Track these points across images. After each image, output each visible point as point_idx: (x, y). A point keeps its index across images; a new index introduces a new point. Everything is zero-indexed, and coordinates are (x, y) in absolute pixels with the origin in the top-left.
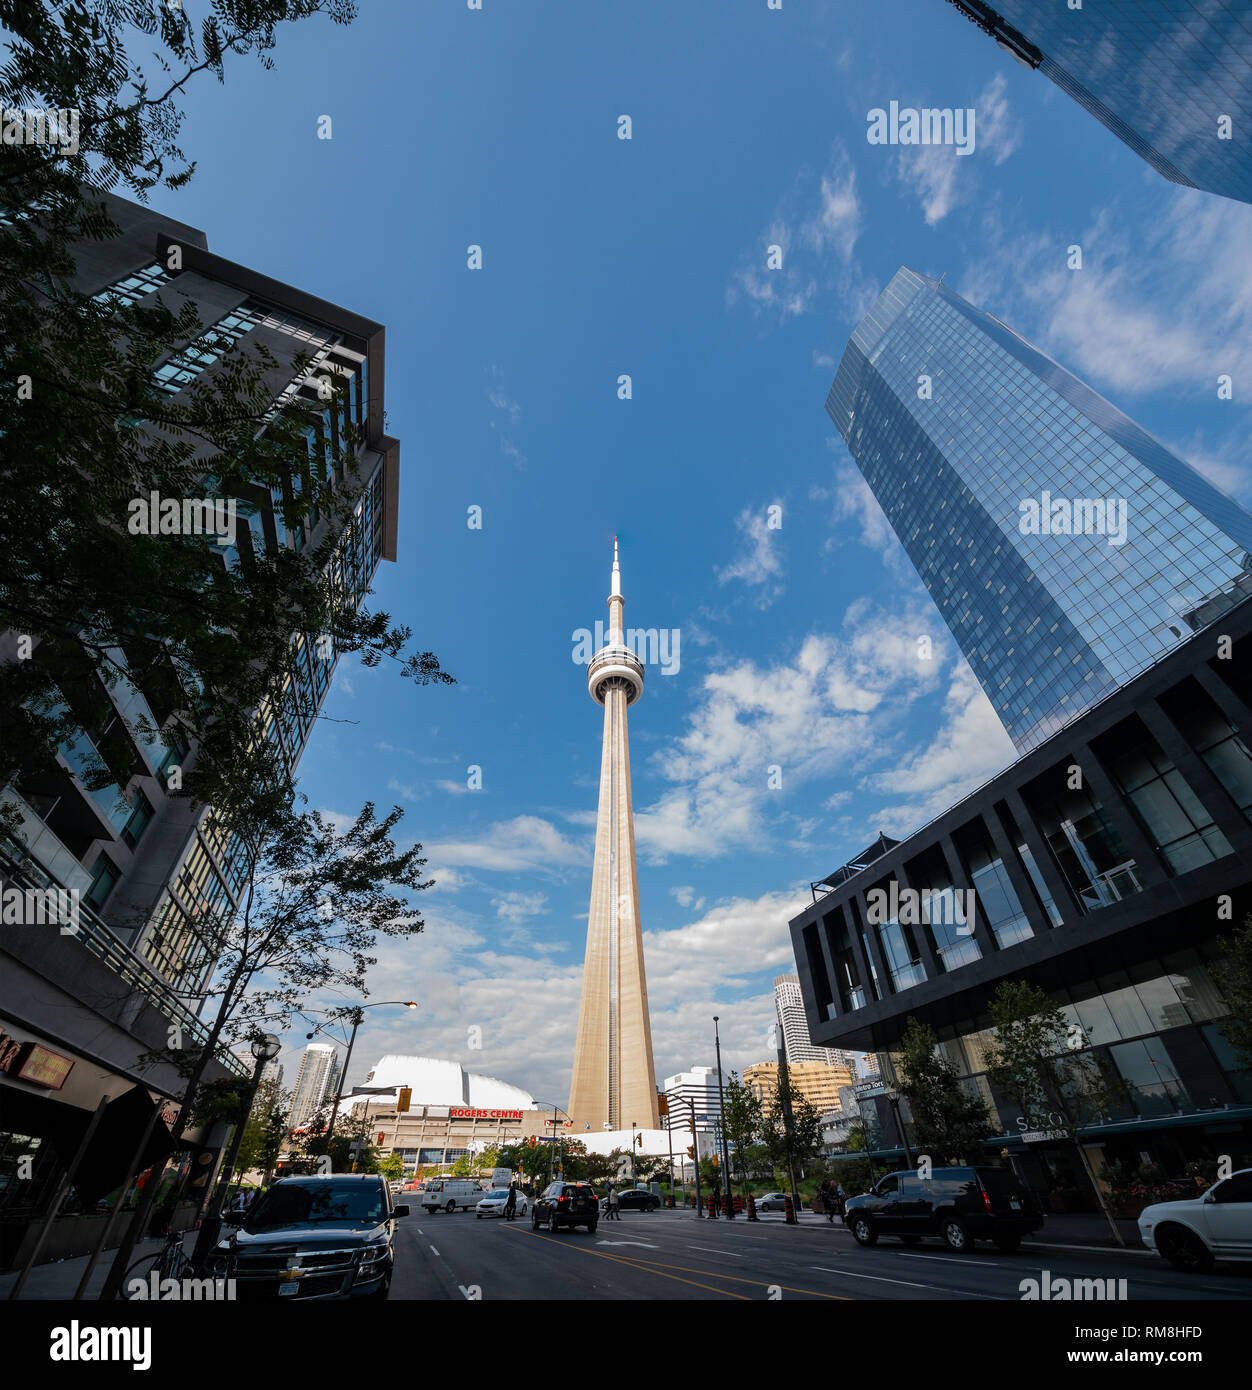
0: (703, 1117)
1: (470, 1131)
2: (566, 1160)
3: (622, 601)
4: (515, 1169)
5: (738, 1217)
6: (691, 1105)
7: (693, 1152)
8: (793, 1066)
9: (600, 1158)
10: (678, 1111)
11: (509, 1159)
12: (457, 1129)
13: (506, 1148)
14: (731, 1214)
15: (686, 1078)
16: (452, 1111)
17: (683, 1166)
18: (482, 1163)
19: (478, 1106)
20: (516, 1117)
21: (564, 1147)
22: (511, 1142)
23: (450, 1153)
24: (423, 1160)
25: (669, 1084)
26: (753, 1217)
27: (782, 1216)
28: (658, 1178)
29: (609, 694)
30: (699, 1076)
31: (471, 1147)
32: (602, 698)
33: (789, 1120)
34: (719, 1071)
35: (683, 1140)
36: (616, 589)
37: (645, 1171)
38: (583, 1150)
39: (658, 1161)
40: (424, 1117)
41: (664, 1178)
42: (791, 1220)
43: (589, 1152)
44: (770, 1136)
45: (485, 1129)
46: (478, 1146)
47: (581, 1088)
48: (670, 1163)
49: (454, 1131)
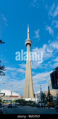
0: (39, 97)
1: (12, 98)
2: (23, 101)
3: (29, 33)
4: (17, 102)
5: (43, 108)
6: (38, 95)
7: (38, 101)
8: (50, 91)
9: (27, 101)
10: (36, 96)
11: (16, 101)
12: (11, 98)
13: (16, 100)
14: (42, 108)
15: (38, 92)
16: (10, 96)
17: (37, 102)
18: (14, 102)
19: (13, 95)
20: (18, 96)
21: (23, 100)
22: (17, 99)
23: (10, 100)
24: (7, 101)
25: (35, 93)
26: (45, 108)
27: (48, 108)
28: (34, 103)
29: (27, 45)
30: (39, 92)
31: (12, 100)
32: (27, 46)
33: (49, 97)
34: (41, 92)
35: (37, 99)
36: (28, 31)
37: (32, 103)
38: (25, 100)
39: (34, 102)
40: (7, 96)
41: (35, 103)
42: (49, 108)
43: (26, 100)
44: (47, 99)
45: (14, 98)
46: (13, 100)
47: (25, 93)
48: (35, 102)
49: (10, 98)
